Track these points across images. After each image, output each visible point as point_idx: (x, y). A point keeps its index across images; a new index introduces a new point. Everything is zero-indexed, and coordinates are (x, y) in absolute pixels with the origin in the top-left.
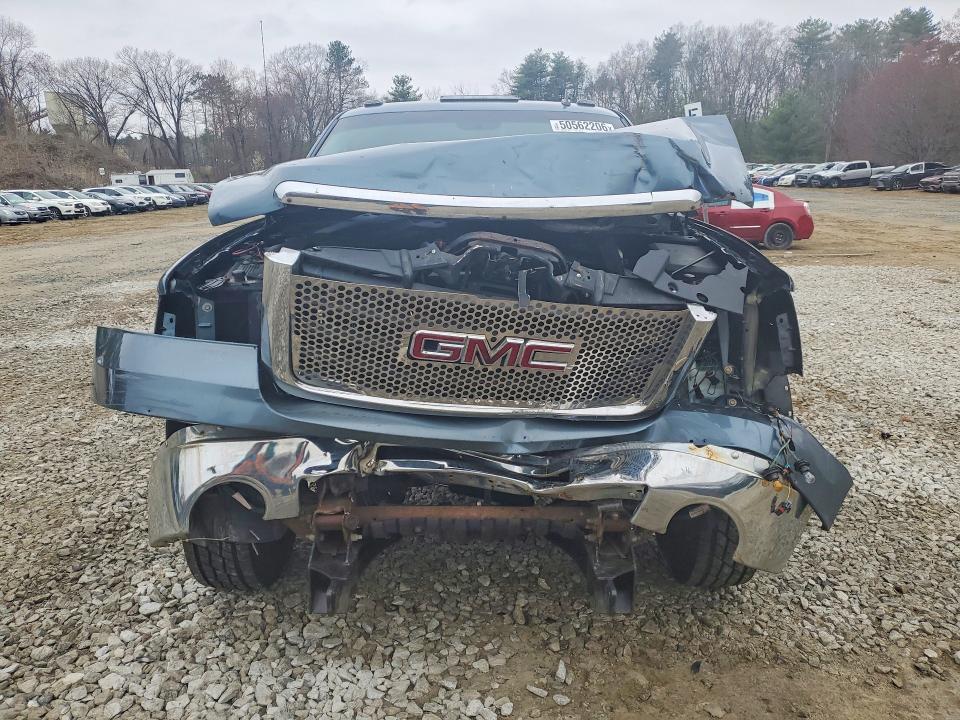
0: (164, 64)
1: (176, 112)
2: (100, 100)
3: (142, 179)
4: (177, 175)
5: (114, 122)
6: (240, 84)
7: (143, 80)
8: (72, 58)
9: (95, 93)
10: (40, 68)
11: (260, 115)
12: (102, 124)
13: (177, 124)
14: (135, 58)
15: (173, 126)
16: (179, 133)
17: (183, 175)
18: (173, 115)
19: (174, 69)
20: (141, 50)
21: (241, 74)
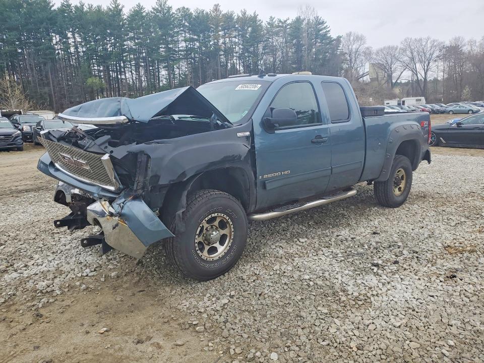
0: (424, 44)
1: (426, 68)
2: (391, 65)
3: (399, 102)
4: (417, 100)
5: (395, 75)
6: (466, 49)
7: (412, 53)
8: (382, 47)
9: (389, 62)
10: (368, 54)
11: (473, 65)
12: (390, 76)
13: (426, 74)
14: (410, 42)
15: (423, 75)
16: (425, 79)
17: (420, 100)
18: (424, 69)
19: (429, 45)
20: (413, 38)
21: (467, 43)
